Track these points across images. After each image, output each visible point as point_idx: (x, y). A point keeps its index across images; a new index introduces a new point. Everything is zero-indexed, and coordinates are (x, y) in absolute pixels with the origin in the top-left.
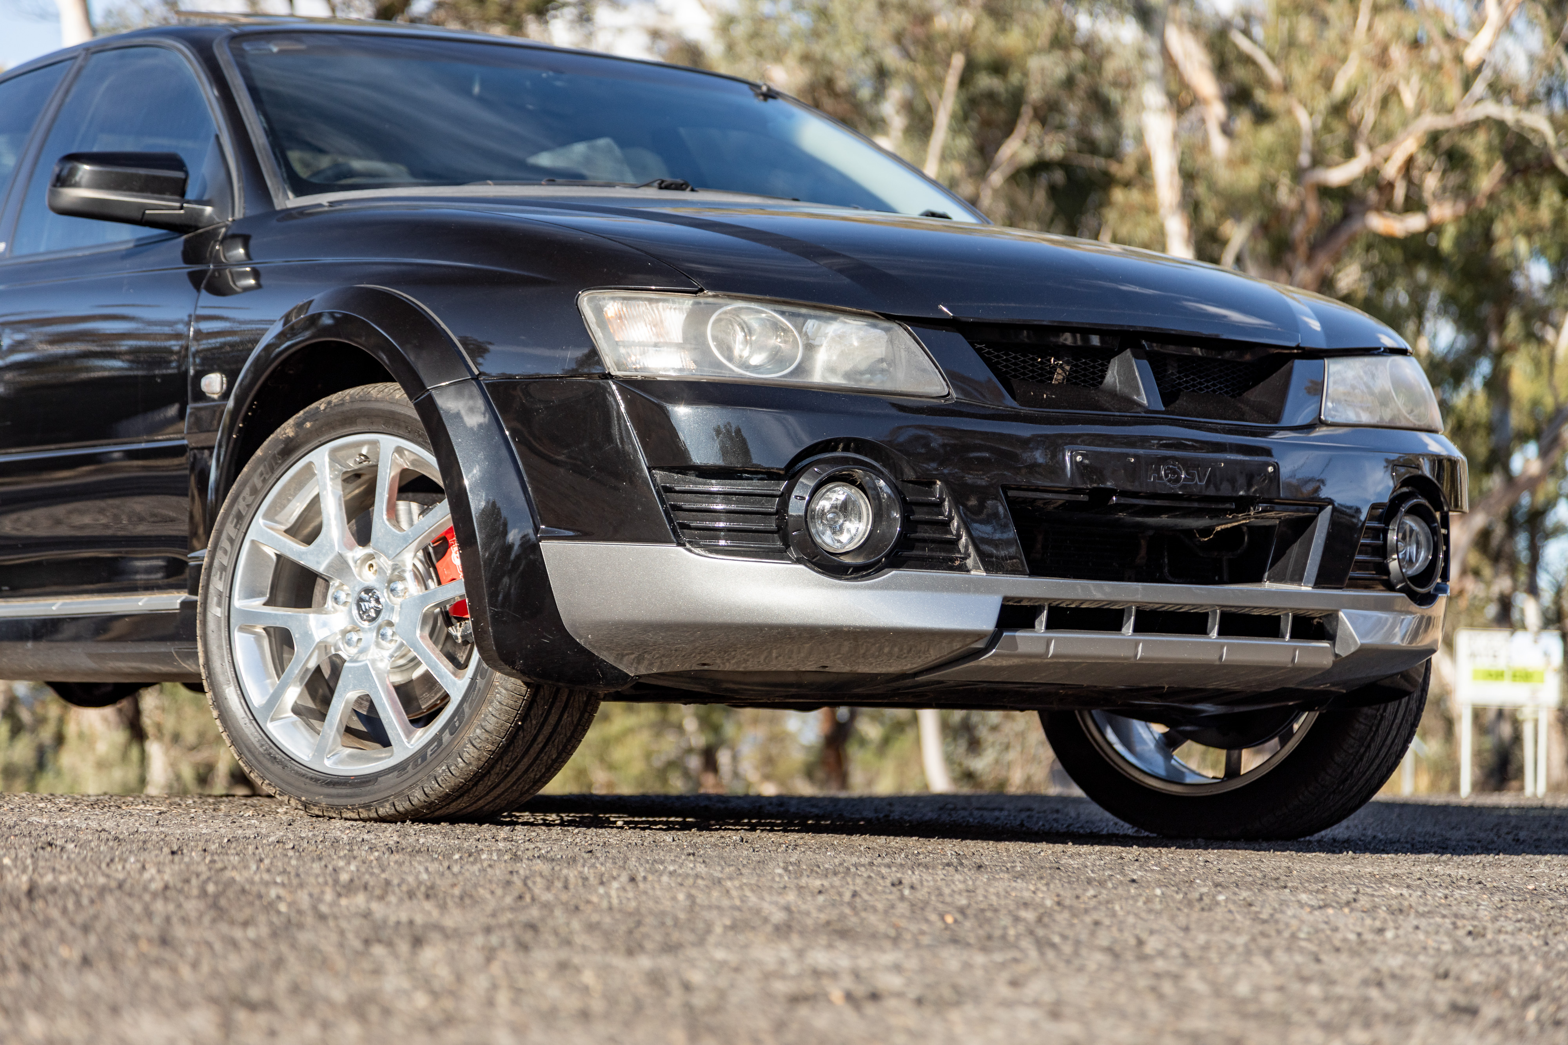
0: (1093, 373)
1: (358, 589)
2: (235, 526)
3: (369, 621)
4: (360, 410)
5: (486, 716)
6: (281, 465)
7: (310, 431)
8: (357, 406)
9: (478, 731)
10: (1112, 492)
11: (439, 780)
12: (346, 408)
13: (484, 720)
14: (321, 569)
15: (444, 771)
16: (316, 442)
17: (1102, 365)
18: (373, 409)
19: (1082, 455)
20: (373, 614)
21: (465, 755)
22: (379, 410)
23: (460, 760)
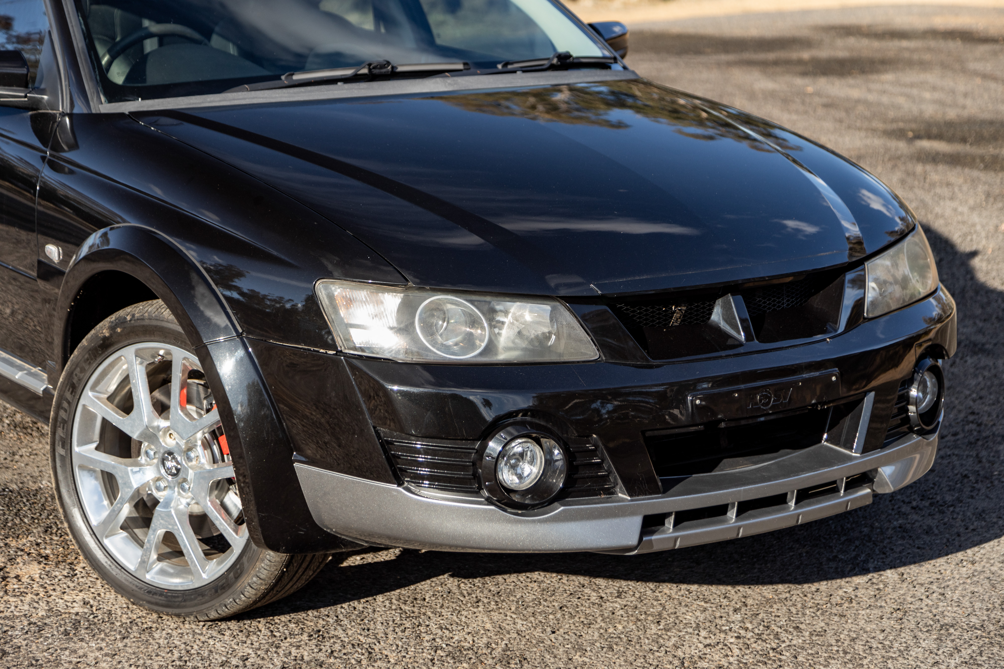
0: (704, 312)
1: (162, 451)
2: (71, 393)
3: (172, 475)
4: (156, 327)
5: (260, 569)
6: (100, 355)
7: (120, 335)
8: (154, 323)
9: (255, 579)
10: (721, 420)
11: (228, 607)
12: (146, 322)
13: (259, 572)
14: (135, 436)
15: (231, 602)
16: (126, 343)
17: (710, 305)
18: (166, 328)
19: (700, 399)
20: (174, 471)
21: (246, 593)
22: (170, 329)
23: (242, 596)
